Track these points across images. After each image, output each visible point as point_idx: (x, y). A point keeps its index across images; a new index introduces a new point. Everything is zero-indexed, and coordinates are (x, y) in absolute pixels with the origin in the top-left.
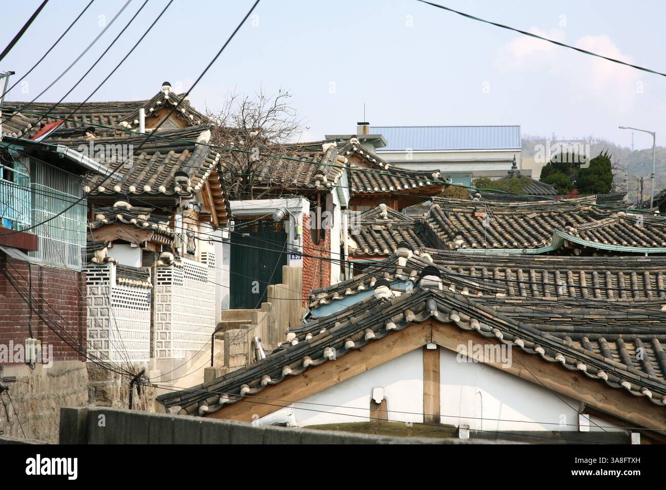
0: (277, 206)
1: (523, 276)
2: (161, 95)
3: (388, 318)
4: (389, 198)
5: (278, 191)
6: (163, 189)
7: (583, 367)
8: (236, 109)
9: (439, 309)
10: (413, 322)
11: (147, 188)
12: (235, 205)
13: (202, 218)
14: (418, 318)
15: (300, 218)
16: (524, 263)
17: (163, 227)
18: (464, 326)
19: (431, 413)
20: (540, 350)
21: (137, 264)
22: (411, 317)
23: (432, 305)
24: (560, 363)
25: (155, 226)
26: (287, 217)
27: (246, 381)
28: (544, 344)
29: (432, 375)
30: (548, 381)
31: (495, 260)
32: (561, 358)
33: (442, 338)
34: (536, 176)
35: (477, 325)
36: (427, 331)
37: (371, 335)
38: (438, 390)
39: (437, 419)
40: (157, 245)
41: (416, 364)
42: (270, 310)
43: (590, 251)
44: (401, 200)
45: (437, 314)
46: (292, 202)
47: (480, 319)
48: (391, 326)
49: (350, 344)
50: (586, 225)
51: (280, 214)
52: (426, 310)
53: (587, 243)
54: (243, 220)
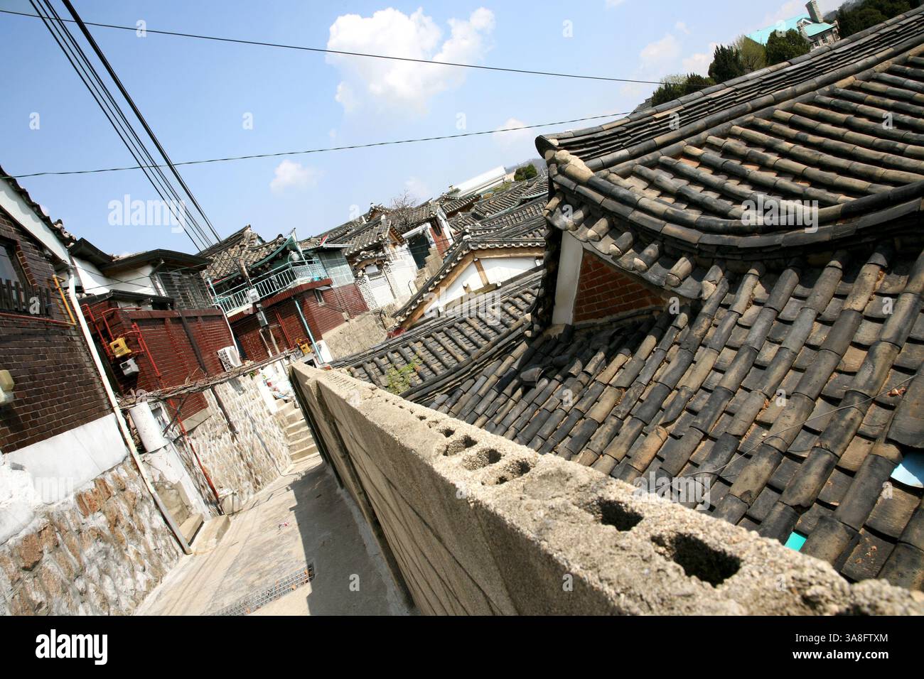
0: (419, 229)
1: (512, 217)
2: (371, 208)
3: (457, 256)
4: (461, 210)
5: (419, 224)
6: (375, 241)
7: (530, 244)
8: (393, 203)
9: (473, 246)
10: (466, 254)
11: (370, 243)
12: (404, 236)
13: (395, 245)
14: (467, 252)
15: (428, 231)
16: (511, 213)
17: (381, 254)
18: (484, 248)
19: (485, 282)
20: (513, 245)
21: (377, 270)
22: (464, 252)
23: (470, 245)
24: (521, 246)
25: (376, 255)
26: (424, 232)
27: (418, 298)
28: (514, 242)
29: (480, 269)
30: (520, 254)
31: (501, 216)
32: (521, 244)
33: (478, 256)
34: (513, 180)
35: (488, 246)
36: (472, 256)
37: (453, 265)
38: (484, 273)
39: (488, 284)
40: (382, 261)
41: (474, 268)
42: (428, 266)
43: (532, 199)
44: (464, 209)
45: (473, 248)
46: (424, 226)
47: (488, 243)
48: (459, 259)
49: (448, 271)
50: (527, 191)
51: (421, 232)
52: (469, 248)
53: (529, 197)
54: (411, 239)
